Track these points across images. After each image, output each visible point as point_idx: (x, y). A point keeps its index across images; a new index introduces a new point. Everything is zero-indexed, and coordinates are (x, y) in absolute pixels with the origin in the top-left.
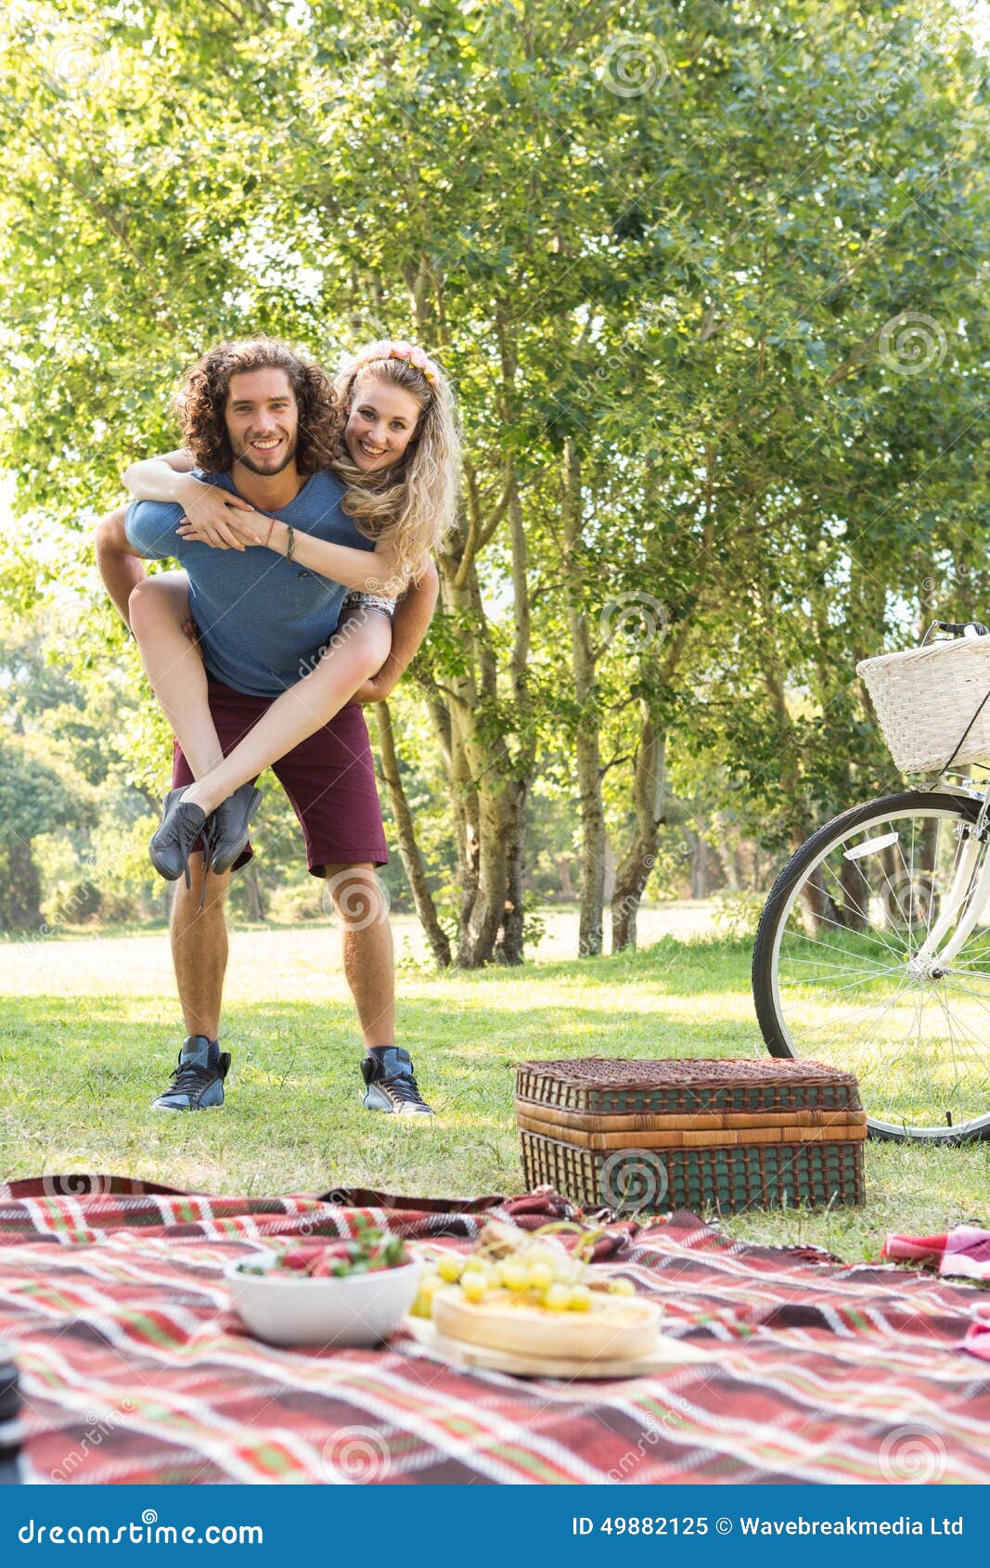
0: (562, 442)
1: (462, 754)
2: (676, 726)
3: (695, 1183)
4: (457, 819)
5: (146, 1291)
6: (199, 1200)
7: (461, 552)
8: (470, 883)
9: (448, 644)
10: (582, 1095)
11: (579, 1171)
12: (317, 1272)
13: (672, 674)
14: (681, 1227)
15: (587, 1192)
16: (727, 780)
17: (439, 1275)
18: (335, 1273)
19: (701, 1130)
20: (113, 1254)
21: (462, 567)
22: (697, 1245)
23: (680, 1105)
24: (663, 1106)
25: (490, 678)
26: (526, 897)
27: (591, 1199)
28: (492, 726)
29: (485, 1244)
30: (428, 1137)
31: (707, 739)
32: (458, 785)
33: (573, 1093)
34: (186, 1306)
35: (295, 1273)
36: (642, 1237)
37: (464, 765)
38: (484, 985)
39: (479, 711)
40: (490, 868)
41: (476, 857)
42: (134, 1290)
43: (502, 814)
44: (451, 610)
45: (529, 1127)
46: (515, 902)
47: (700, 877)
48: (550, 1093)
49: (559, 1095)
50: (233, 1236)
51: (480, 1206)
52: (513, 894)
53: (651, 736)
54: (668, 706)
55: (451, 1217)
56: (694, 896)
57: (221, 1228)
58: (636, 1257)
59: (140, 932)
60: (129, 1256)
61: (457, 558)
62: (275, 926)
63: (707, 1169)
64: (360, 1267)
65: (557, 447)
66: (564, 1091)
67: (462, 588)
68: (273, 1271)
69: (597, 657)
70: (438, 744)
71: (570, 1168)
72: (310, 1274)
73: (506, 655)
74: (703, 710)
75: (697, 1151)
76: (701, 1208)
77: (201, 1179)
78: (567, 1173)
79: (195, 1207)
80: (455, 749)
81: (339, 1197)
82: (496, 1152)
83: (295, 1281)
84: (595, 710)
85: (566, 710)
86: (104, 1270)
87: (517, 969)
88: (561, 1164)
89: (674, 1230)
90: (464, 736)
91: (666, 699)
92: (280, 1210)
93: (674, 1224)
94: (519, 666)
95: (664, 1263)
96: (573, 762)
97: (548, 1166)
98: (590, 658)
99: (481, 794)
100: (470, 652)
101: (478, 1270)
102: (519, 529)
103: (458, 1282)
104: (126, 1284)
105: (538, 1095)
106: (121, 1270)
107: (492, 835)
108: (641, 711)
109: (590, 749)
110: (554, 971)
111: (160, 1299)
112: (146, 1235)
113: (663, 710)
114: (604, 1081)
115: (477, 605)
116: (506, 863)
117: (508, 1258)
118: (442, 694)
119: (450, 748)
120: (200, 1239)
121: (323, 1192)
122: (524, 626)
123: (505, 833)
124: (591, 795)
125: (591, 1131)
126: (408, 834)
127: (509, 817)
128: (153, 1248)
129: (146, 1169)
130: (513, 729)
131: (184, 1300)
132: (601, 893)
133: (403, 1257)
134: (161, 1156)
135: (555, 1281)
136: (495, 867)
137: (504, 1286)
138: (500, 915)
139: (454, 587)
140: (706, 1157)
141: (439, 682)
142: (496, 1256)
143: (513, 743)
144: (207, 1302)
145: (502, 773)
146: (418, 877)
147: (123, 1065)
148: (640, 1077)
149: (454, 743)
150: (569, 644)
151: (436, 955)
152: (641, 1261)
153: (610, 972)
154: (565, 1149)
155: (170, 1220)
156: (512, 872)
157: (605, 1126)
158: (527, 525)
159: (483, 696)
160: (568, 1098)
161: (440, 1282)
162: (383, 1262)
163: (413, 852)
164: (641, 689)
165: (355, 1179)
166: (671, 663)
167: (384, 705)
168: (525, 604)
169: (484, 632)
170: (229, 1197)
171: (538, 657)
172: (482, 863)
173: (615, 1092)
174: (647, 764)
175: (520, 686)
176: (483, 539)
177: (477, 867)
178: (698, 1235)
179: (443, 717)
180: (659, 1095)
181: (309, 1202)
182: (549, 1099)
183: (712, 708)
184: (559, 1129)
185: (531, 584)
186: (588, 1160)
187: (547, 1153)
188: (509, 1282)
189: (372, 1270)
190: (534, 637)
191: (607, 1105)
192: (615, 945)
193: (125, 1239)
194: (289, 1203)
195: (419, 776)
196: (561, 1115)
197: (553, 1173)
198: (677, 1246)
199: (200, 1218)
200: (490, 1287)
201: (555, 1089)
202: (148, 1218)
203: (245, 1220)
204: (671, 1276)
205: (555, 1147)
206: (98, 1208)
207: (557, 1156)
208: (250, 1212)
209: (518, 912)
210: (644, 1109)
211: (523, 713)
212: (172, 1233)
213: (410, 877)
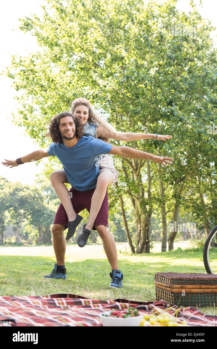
0: (157, 146)
1: (137, 209)
2: (181, 204)
3: (194, 300)
4: (136, 222)
5: (81, 319)
6: (90, 300)
7: (138, 168)
8: (139, 236)
9: (134, 187)
10: (169, 280)
11: (169, 297)
12: (120, 316)
13: (181, 193)
14: (192, 310)
15: (170, 301)
16: (191, 216)
17: (144, 318)
18: (124, 317)
19: (195, 289)
20: (73, 311)
21: (138, 171)
22: (196, 314)
23: (190, 283)
24: (187, 283)
25: (143, 194)
26: (150, 239)
27: (171, 303)
28: (144, 203)
29: (154, 312)
30: (134, 288)
31: (188, 207)
32: (137, 215)
33: (167, 280)
34: (91, 323)
35: (115, 317)
36: (184, 312)
37: (138, 212)
38: (143, 257)
39: (141, 200)
40: (143, 233)
41: (140, 230)
42: (79, 319)
43: (145, 222)
44: (135, 180)
45: (157, 287)
46: (148, 240)
47: (185, 236)
48: (162, 280)
49: (164, 280)
50: (97, 308)
51: (148, 303)
52: (148, 238)
53: (177, 206)
54: (180, 200)
55: (142, 306)
56: (184, 240)
57: (94, 306)
58: (183, 316)
59: (71, 245)
60: (76, 311)
61: (137, 169)
62: (98, 244)
63: (196, 298)
64: (129, 316)
65: (156, 147)
66: (165, 279)
67: (138, 175)
68: (110, 316)
69: (165, 190)
70: (132, 207)
71: (167, 296)
72: (118, 317)
73: (146, 189)
74: (187, 201)
75: (194, 293)
76: (196, 306)
77: (89, 296)
78: (166, 297)
79: (89, 301)
80: (136, 208)
81: (118, 300)
82: (149, 292)
83: (115, 318)
84: (165, 200)
85: (158, 200)
86: (72, 314)
87: (149, 254)
88: (165, 295)
89: (191, 311)
90: (138, 206)
91: (179, 198)
92: (107, 303)
93: (190, 309)
94: (149, 192)
95: (189, 318)
96: (160, 211)
97: (162, 296)
98: (164, 190)
99: (141, 217)
100: (139, 189)
101: (153, 318)
102: (149, 164)
103: (149, 320)
104: (77, 317)
105: (159, 280)
106: (75, 314)
107: (144, 226)
108: (174, 201)
109: (164, 208)
110: (157, 254)
111: (85, 321)
112: (79, 307)
113: (179, 201)
114: (174, 277)
115: (140, 179)
116: (146, 232)
117: (159, 315)
118: (134, 197)
119: (135, 208)
120: (90, 308)
121: (115, 299)
122: (150, 184)
123: (146, 226)
124: (164, 218)
125: (171, 288)
126: (126, 225)
127: (147, 223)
128: (81, 310)
129: (78, 293)
130: (148, 204)
131: (89, 321)
132: (166, 239)
133: (138, 314)
134: (80, 291)
135: (170, 321)
136: (144, 233)
137: (159, 321)
138: (145, 243)
139: (136, 175)
140: (196, 295)
141: (133, 194)
142: (156, 315)
143: (148, 207)
144: (94, 322)
145: (146, 213)
146: (128, 234)
147: (70, 271)
148: (182, 277)
149: (136, 207)
150: (159, 187)
151: (132, 251)
152: (184, 317)
153: (169, 255)
154: (165, 292)
155: (83, 304)
156: (148, 234)
157: (174, 287)
158: (150, 163)
159: (142, 198)
160: (166, 281)
161: (145, 320)
162: (134, 315)
163: (127, 229)
164: (174, 196)
165: (121, 297)
166: (180, 191)
167: (121, 199)
168: (150, 179)
169: (142, 185)
170: (95, 299)
171: (153, 190)
172: (141, 232)
173: (176, 280)
174: (175, 212)
175: (149, 196)
176: (142, 166)
177: (140, 233)
178: (196, 312)
179: (134, 201)
180: (186, 281)
181: (113, 302)
182: (162, 281)
183: (189, 200)
184: (164, 288)
185: (151, 175)
186: (170, 294)
187: (161, 293)
188: (160, 321)
189: (132, 317)
190: (152, 186)
191: (175, 283)
192: (169, 249)
193: (75, 308)
194: (108, 301)
195: (128, 214)
196: (165, 285)
197: (163, 297)
198: (191, 314)
199: (90, 304)
200: (156, 322)
201: (163, 279)
202: (79, 304)
203: (99, 305)
204: (191, 321)
205: (163, 291)
206: (69, 301)
207: (164, 293)
208: (100, 303)
209: (149, 242)
210: (183, 284)
211: (150, 201)
212: (84, 307)
213: (127, 234)
